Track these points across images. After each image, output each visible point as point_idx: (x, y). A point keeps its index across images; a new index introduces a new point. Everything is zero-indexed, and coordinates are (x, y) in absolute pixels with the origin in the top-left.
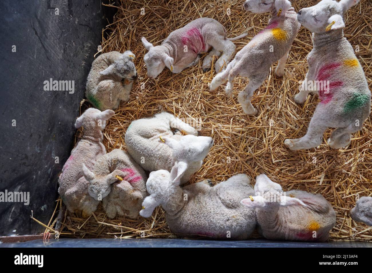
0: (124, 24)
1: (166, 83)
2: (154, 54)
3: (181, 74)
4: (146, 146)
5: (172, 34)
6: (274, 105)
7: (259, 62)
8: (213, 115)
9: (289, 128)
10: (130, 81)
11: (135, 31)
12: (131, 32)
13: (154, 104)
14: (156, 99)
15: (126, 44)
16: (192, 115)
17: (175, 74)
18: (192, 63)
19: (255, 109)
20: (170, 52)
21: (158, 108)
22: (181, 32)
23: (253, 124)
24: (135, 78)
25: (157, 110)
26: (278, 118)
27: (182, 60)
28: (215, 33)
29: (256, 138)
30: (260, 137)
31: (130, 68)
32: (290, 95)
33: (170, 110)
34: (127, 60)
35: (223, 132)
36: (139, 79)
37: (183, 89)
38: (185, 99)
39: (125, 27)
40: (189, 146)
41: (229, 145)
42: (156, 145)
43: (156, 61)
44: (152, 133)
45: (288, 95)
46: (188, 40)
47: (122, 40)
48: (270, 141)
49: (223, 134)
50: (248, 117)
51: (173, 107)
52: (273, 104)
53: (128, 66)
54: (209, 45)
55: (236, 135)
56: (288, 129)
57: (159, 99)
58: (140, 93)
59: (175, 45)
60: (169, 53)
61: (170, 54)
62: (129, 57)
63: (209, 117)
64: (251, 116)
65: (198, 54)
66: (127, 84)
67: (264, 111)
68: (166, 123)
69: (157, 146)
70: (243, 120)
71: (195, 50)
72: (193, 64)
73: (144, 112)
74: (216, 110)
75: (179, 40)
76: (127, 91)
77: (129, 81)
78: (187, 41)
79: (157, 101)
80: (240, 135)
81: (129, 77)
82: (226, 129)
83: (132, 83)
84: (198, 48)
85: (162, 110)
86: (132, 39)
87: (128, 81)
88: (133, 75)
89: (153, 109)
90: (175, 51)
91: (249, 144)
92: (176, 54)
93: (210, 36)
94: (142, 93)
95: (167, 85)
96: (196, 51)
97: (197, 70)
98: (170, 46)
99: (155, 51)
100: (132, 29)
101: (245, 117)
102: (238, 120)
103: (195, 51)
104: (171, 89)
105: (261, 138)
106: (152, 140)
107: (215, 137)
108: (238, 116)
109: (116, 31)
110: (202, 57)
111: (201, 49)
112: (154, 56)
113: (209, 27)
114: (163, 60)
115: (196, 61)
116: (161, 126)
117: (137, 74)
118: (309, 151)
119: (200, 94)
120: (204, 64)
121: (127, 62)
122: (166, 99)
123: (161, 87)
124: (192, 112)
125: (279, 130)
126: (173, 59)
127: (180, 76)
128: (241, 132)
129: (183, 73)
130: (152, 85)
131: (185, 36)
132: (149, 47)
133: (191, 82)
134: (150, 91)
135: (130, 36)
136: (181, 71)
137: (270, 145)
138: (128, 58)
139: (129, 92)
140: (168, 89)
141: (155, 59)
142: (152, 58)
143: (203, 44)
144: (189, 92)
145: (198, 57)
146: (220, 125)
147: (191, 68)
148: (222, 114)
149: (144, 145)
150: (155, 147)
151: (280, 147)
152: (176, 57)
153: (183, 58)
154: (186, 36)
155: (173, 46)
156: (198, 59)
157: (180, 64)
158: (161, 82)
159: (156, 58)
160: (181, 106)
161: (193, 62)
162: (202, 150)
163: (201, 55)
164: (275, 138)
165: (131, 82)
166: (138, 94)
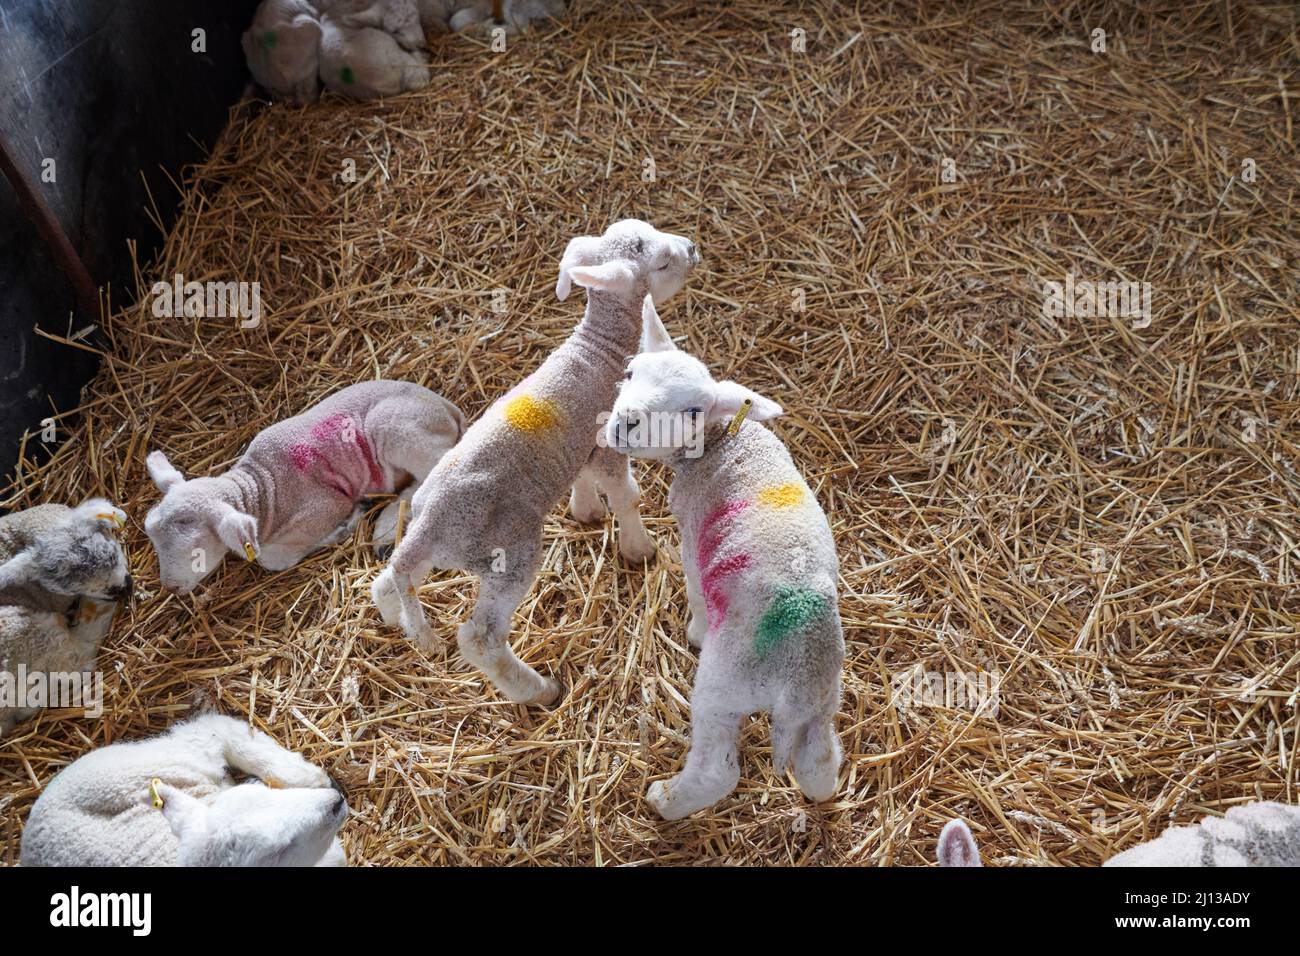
0: (114, 412)
1: (236, 606)
2: (177, 506)
3: (296, 570)
4: (97, 848)
5: (263, 437)
6: (616, 661)
7: (479, 510)
8: (396, 712)
9: (663, 739)
10: (101, 606)
11: (147, 436)
12: (135, 438)
13: (179, 689)
14: (189, 666)
15: (108, 481)
16: (318, 718)
17: (276, 572)
18: (337, 532)
19: (543, 681)
20: (245, 496)
21: (193, 699)
22: (294, 430)
23: (539, 738)
24: (121, 594)
25: (187, 706)
26: (629, 708)
27: (292, 522)
28: (410, 426)
29: (544, 788)
30: (558, 784)
31: (93, 560)
32: (672, 623)
33: (236, 705)
34: (84, 531)
35: (423, 773)
36: (138, 600)
37: (296, 626)
38: (296, 660)
39: (116, 421)
40: (233, 827)
41: (444, 824)
42: (136, 841)
43: (182, 530)
44: (131, 791)
45: (665, 624)
46: (314, 452)
47: (94, 468)
48: (592, 792)
49: (422, 783)
50: (524, 712)
51: (248, 692)
52: (613, 657)
53: (86, 551)
54: (396, 470)
55: (470, 782)
56: (658, 743)
57: (202, 666)
58: (134, 649)
59: (266, 474)
60: (244, 500)
61: (245, 505)
62: (94, 519)
63: (380, 719)
64: (532, 709)
65: (357, 499)
66: (89, 619)
67: (580, 685)
68: (206, 754)
69: (138, 847)
70: (503, 722)
71: (345, 485)
72: (341, 534)
73: (138, 721)
74: (408, 695)
75: (281, 456)
76: (86, 645)
77: (99, 609)
78: (311, 459)
79: (187, 674)
80: (485, 780)
81: (94, 590)
82: (437, 760)
83: (109, 615)
84: (354, 479)
85: (207, 705)
86: (134, 461)
87: (92, 607)
88: (110, 584)
89: (173, 705)
90: (265, 491)
91: (519, 812)
92: (271, 502)
93: (393, 438)
94: (140, 651)
95: (237, 614)
96: (348, 490)
97: (351, 555)
98: (249, 477)
99: (184, 495)
100: (137, 428)
101: (513, 711)
102: (488, 727)
103: (343, 491)
104: (250, 629)
105: (564, 787)
106: (126, 822)
107: (396, 795)
108: (488, 710)
109: (82, 437)
110: (374, 507)
111: (366, 482)
112: (177, 512)
113: (387, 411)
114: (211, 527)
115: (351, 523)
116: (175, 764)
117: (128, 579)
118: (733, 820)
119: (352, 641)
120: (379, 533)
121: (83, 539)
122: (226, 663)
123: (212, 623)
124: (320, 706)
125: (626, 749)
126: (253, 521)
127: (292, 578)
128: (490, 768)
129: (302, 570)
130: (182, 616)
131: (303, 441)
132: (167, 484)
133: (325, 598)
134: (173, 638)
135: (130, 451)
136: (296, 561)
137: (592, 811)
138: (89, 523)
139: (91, 648)
140: (239, 627)
141: (182, 522)
142: (170, 521)
143: (371, 466)
144: (314, 633)
145: (357, 511)
146: (414, 747)
147: (332, 550)
148: (430, 705)
149: (86, 847)
150: (131, 847)
151: (632, 815)
152: (271, 512)
153: (298, 517)
154: (307, 440)
155: (259, 478)
156: (358, 517)
157: (289, 538)
158: (220, 602)
159: (183, 520)
160: (282, 690)
161: (341, 528)
162: (287, 840)
163: (367, 504)
164: (609, 781)
165: (106, 610)
166: (124, 655)
